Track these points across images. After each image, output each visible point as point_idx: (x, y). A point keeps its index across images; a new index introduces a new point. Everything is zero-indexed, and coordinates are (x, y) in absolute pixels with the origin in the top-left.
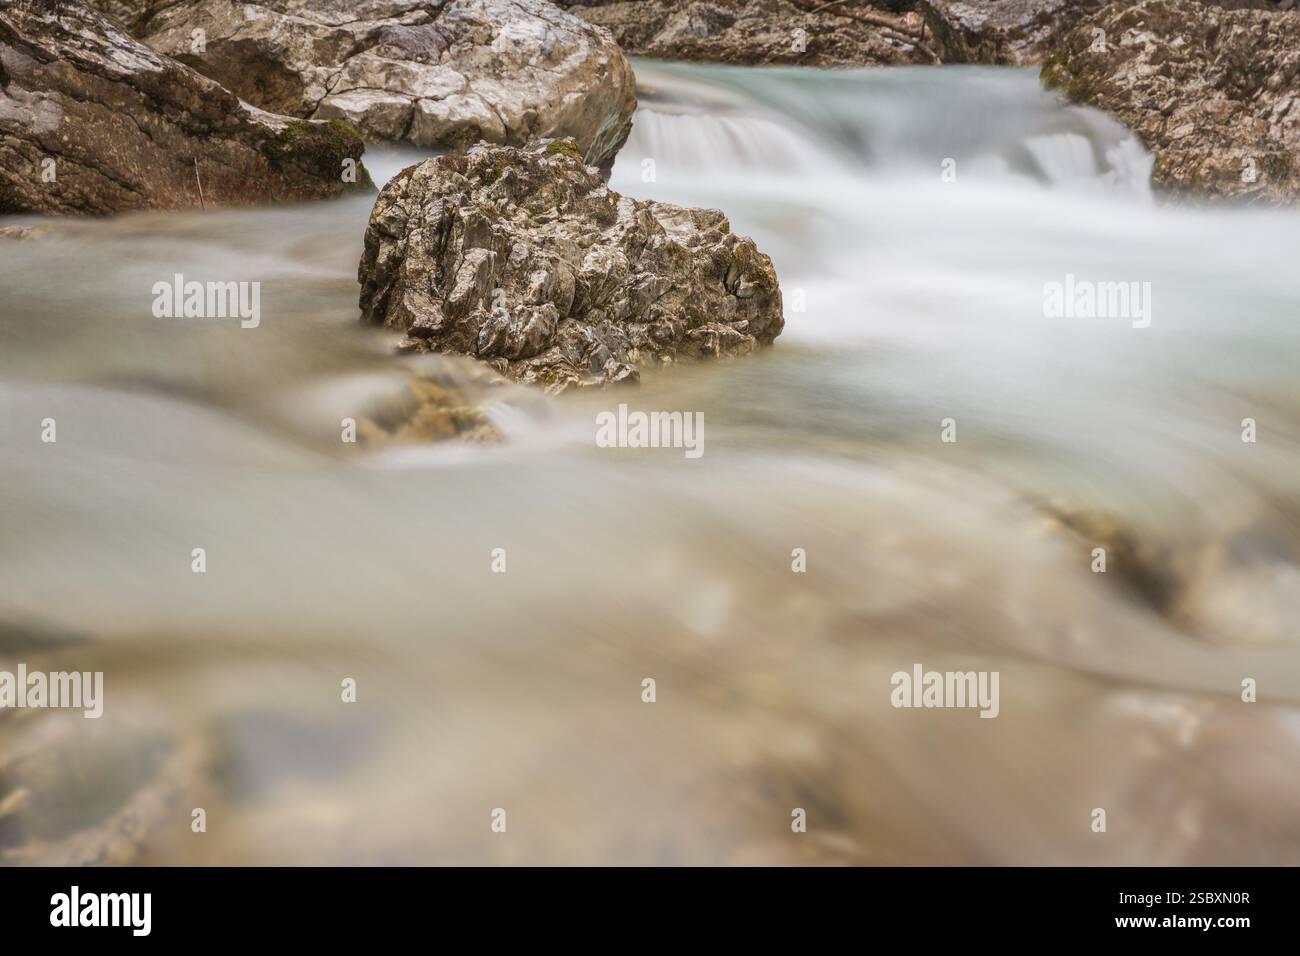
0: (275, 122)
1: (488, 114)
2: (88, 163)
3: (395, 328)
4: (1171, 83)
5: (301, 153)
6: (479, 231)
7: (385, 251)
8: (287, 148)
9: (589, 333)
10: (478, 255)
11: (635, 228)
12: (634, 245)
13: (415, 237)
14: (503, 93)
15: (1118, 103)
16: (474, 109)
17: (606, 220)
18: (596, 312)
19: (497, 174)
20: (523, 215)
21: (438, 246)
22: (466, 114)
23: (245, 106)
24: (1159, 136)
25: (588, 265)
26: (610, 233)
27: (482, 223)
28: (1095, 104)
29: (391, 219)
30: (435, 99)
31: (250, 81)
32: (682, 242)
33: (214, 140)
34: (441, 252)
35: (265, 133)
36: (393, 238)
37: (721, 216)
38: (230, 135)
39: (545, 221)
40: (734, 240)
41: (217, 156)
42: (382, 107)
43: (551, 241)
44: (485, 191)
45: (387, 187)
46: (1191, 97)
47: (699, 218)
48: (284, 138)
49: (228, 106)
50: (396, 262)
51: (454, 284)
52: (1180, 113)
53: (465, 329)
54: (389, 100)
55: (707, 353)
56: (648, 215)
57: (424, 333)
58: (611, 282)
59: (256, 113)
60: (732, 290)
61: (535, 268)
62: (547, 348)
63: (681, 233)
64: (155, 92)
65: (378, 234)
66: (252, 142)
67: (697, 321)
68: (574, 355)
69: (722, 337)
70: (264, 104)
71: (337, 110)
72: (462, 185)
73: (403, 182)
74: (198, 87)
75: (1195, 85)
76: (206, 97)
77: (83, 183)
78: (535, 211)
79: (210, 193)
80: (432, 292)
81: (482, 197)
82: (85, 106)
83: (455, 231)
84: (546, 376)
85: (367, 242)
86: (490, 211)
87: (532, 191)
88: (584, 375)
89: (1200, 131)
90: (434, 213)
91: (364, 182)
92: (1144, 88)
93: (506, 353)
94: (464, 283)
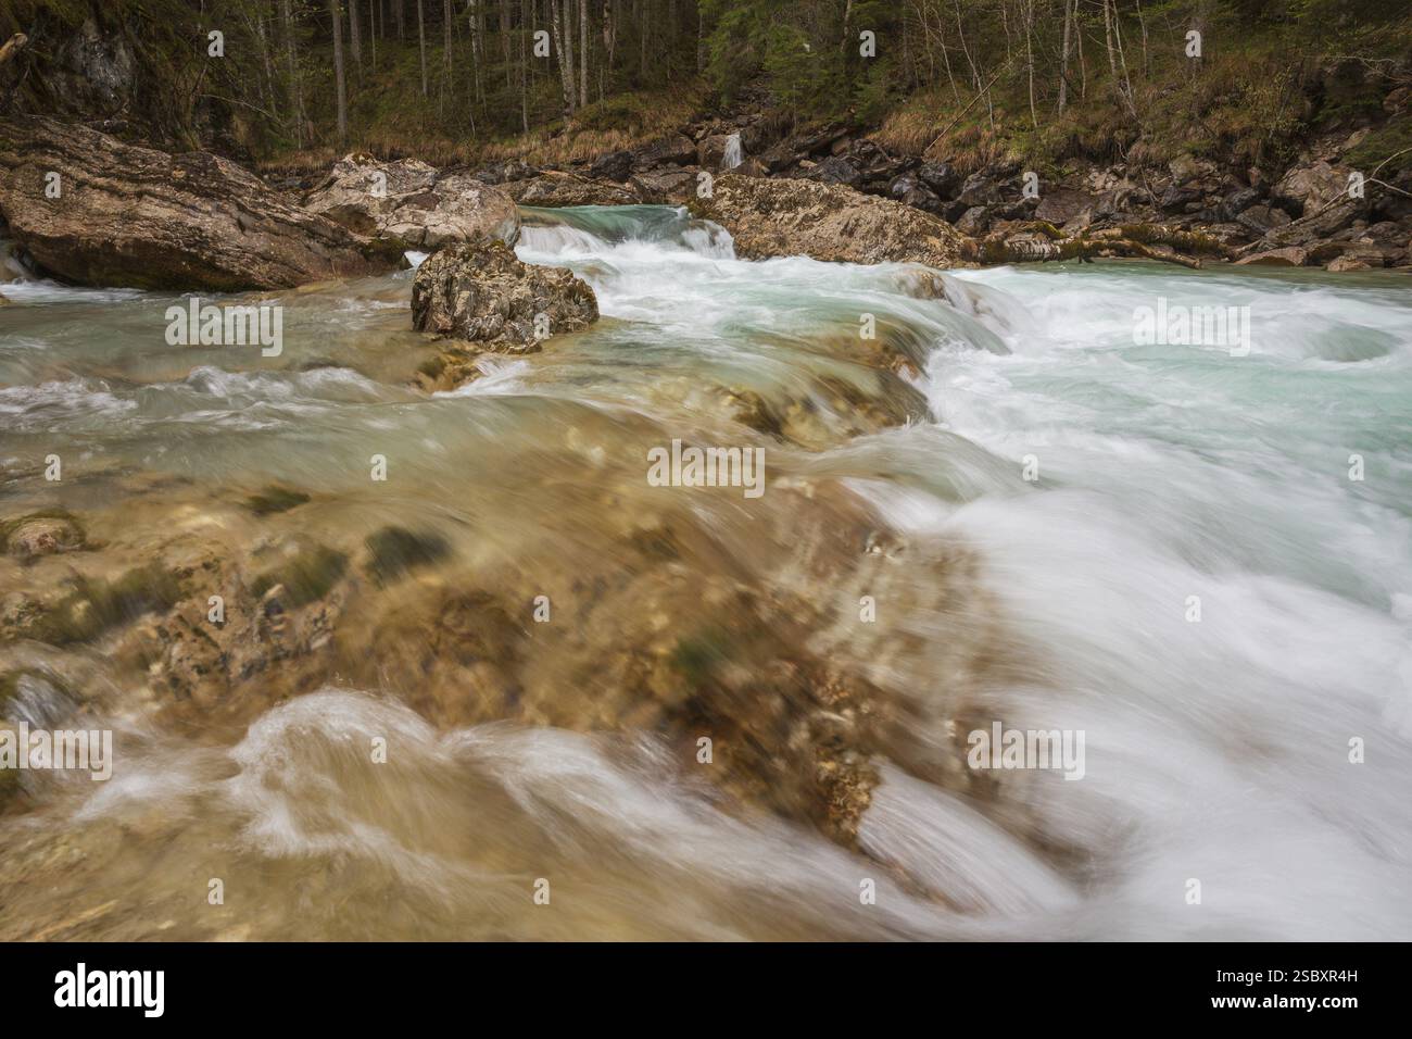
0: (366, 240)
1: (459, 231)
2: (283, 264)
3: (430, 330)
4: (737, 208)
5: (378, 253)
6: (465, 284)
7: (422, 295)
8: (371, 251)
9: (517, 325)
10: (465, 294)
11: (534, 277)
12: (533, 286)
13: (436, 288)
14: (464, 222)
15: (718, 218)
16: (453, 230)
17: (520, 274)
18: (519, 316)
19: (470, 257)
20: (483, 275)
21: (446, 291)
22: (448, 232)
23: (350, 232)
24: (735, 230)
25: (513, 298)
26: (522, 280)
27: (466, 279)
28: (708, 218)
29: (424, 280)
30: (434, 226)
31: (353, 222)
32: (554, 283)
33: (340, 249)
34: (448, 294)
35: (362, 245)
36: (425, 289)
37: (569, 271)
38: (346, 247)
39: (494, 277)
40: (576, 280)
41: (341, 256)
42: (411, 230)
43: (498, 285)
44: (465, 265)
45: (421, 265)
46: (746, 214)
47: (559, 272)
48: (370, 246)
49: (343, 234)
50: (428, 299)
51: (456, 308)
52: (742, 220)
53: (463, 329)
54: (414, 227)
55: (568, 331)
56: (539, 271)
57: (444, 331)
58: (525, 302)
59: (358, 238)
60: (577, 302)
61: (492, 298)
62: (500, 334)
63: (553, 278)
64: (309, 230)
65: (419, 287)
66: (356, 249)
67: (563, 317)
68: (511, 337)
69: (575, 324)
70: (360, 232)
71: (392, 233)
72: (455, 262)
73: (428, 263)
74: (330, 226)
75: (747, 208)
76: (334, 231)
77: (281, 273)
78: (488, 273)
79: (339, 273)
80: (445, 312)
81: (464, 267)
82: (280, 238)
83: (454, 284)
84: (500, 348)
85: (414, 292)
86: (469, 274)
87: (486, 264)
88: (517, 345)
89: (751, 228)
90: (443, 277)
91: (408, 265)
92: (727, 210)
93: (481, 337)
94: (460, 308)
